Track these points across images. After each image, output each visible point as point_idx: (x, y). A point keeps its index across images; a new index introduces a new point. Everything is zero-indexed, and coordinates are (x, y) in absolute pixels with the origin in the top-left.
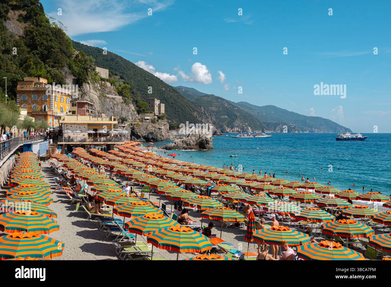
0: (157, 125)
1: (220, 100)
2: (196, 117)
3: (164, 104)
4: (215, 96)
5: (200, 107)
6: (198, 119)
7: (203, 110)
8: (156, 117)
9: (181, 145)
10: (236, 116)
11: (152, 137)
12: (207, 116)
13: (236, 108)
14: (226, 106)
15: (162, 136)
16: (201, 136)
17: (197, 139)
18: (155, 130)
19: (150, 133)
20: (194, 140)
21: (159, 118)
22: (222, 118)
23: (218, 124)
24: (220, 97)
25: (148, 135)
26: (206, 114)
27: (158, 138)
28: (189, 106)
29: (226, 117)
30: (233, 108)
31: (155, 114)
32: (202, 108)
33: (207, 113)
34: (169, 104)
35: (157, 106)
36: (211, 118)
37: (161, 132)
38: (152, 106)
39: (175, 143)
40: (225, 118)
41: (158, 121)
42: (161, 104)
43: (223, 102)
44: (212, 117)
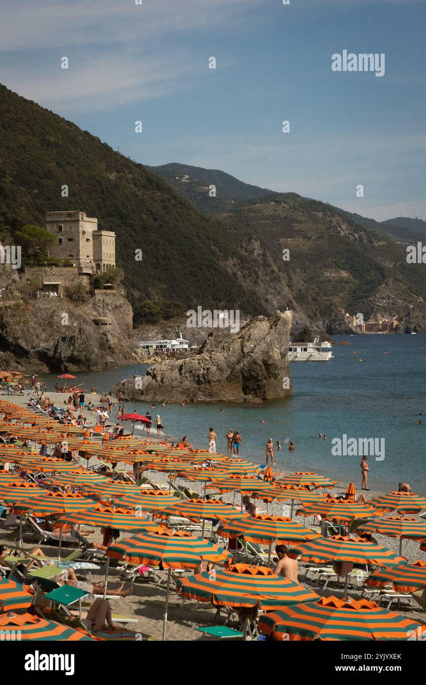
0: (88, 311)
1: (320, 215)
2: (235, 274)
3: (113, 234)
4: (304, 199)
5: (250, 240)
6: (240, 286)
7: (258, 251)
8: (85, 281)
9: (175, 383)
10: (380, 270)
11: (72, 356)
12: (273, 272)
13: (380, 240)
14: (342, 233)
15: (109, 348)
16: (246, 350)
17: (233, 359)
18: (80, 330)
19: (64, 339)
20: (223, 364)
21: (96, 283)
22: (329, 281)
23: (314, 299)
24: (320, 203)
25: (56, 348)
26: (269, 266)
27: (93, 356)
28: (208, 238)
29: (344, 274)
30: (370, 242)
31: (80, 269)
32: (257, 244)
33: (275, 262)
34: (136, 232)
35: (87, 240)
36: (290, 279)
37: (105, 334)
38: (70, 240)
39: (154, 377)
40: (341, 281)
41: (92, 294)
42: (104, 233)
43: (331, 222)
44: (292, 275)
